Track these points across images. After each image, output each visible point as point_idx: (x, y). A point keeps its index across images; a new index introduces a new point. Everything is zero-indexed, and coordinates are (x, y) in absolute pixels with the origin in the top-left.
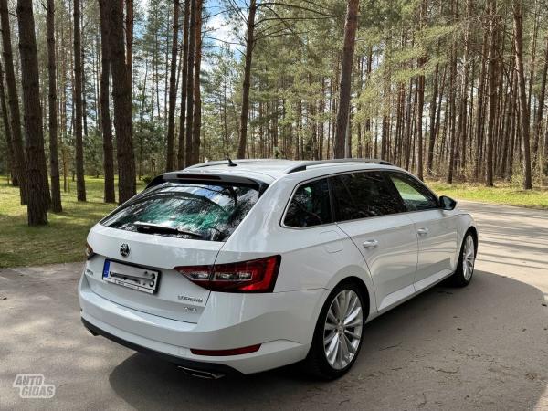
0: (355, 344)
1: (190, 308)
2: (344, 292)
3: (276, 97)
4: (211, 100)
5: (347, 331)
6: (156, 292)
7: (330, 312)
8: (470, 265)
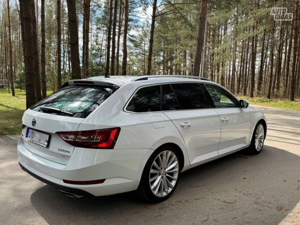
0: (173, 183)
1: (64, 156)
2: (165, 152)
3: (172, 48)
4: (137, 51)
5: (167, 175)
6: (48, 146)
7: (154, 163)
8: (260, 142)
